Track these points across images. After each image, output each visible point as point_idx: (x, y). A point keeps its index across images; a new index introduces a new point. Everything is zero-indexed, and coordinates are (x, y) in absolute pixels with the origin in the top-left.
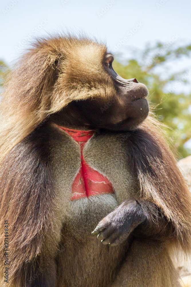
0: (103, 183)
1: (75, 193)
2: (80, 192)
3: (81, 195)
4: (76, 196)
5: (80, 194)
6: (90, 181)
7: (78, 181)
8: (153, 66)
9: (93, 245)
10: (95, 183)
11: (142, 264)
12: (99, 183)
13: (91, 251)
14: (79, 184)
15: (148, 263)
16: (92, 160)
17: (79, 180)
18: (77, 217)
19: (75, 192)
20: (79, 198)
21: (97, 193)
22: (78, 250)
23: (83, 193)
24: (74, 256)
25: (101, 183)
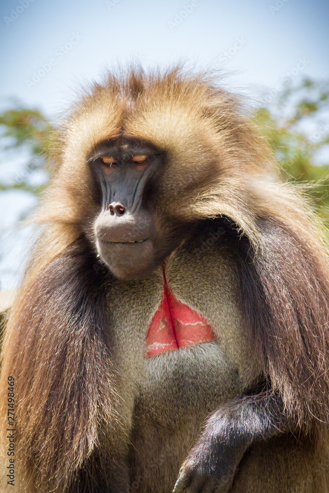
0: (200, 325)
1: (154, 344)
2: (162, 342)
3: (165, 346)
4: (157, 348)
5: (163, 345)
6: (178, 323)
7: (159, 322)
8: (298, 118)
9: (191, 429)
10: (186, 325)
11: (276, 462)
12: (192, 324)
13: (188, 440)
14: (160, 329)
15: (286, 460)
16: (179, 286)
17: (161, 322)
18: (159, 383)
19: (155, 342)
20: (161, 352)
21: (191, 342)
22: (166, 440)
23: (169, 343)
24: (160, 449)
25: (196, 324)
